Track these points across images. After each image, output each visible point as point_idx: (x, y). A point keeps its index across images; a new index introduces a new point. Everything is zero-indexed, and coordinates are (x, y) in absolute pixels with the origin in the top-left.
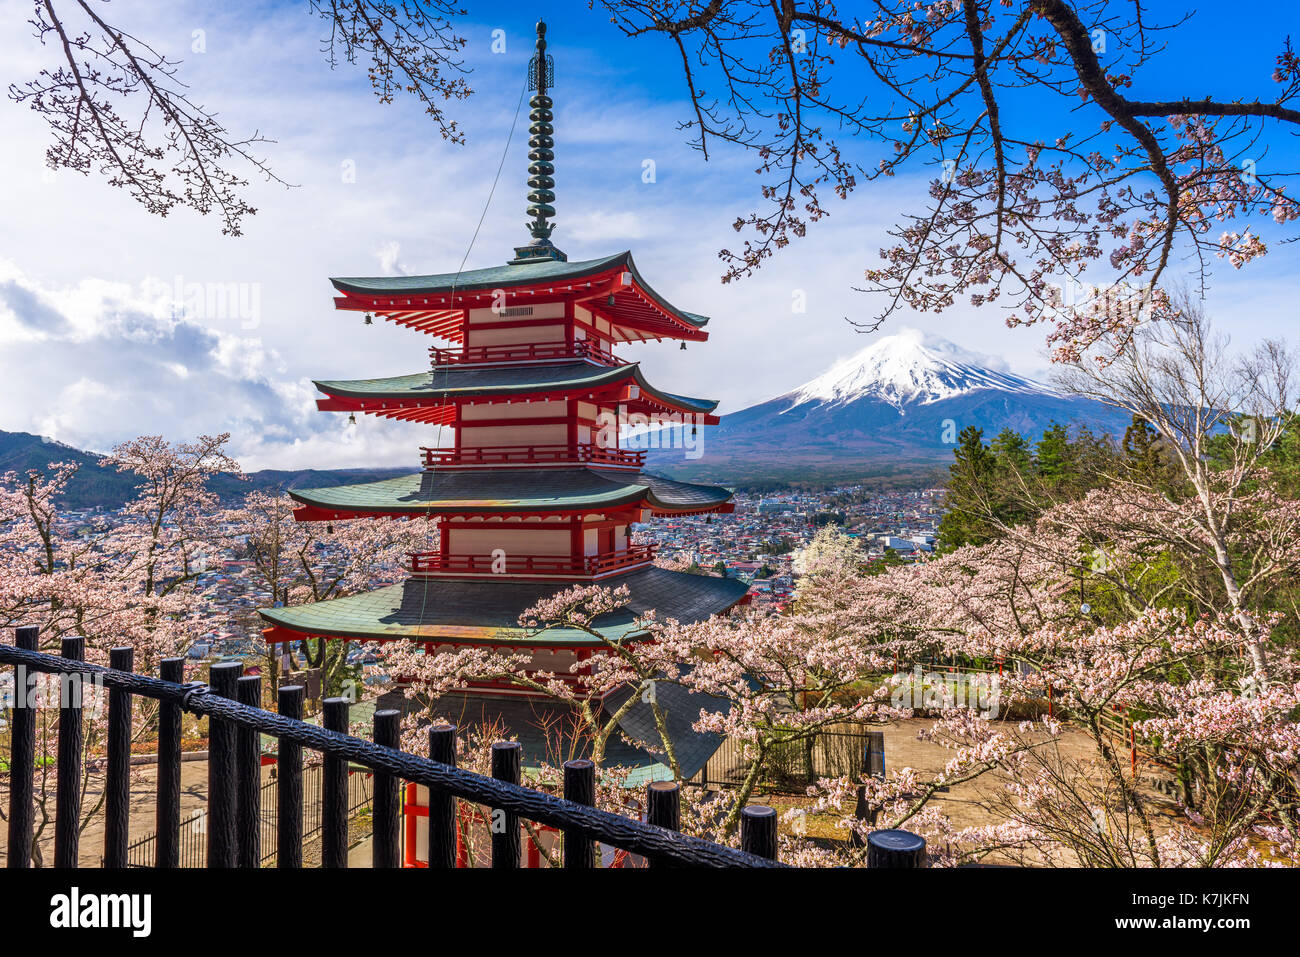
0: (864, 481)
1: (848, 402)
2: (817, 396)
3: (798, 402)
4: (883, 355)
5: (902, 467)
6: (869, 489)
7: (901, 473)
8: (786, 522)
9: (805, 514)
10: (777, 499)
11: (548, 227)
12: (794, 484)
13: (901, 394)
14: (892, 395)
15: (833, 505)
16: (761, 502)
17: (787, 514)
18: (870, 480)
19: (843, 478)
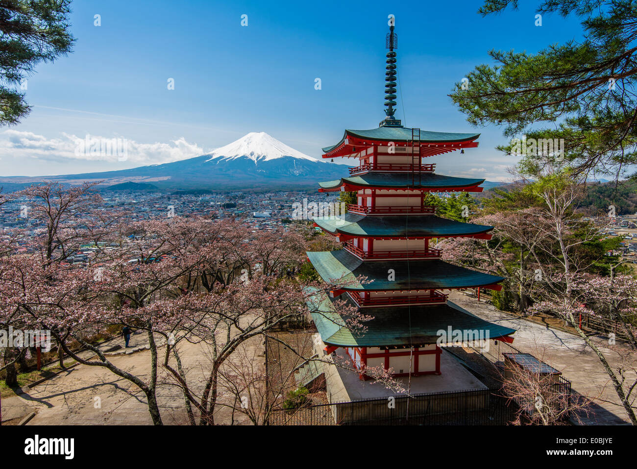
0: (243, 190)
1: (236, 158)
2: (222, 155)
3: (214, 157)
4: (250, 140)
5: (257, 185)
6: (244, 193)
7: (257, 187)
8: (212, 206)
9: (219, 203)
10: (208, 197)
11: (393, 111)
12: (213, 191)
13: (256, 156)
14: (253, 156)
15: (231, 200)
16: (200, 199)
17: (212, 203)
18: (245, 190)
19: (235, 189)
